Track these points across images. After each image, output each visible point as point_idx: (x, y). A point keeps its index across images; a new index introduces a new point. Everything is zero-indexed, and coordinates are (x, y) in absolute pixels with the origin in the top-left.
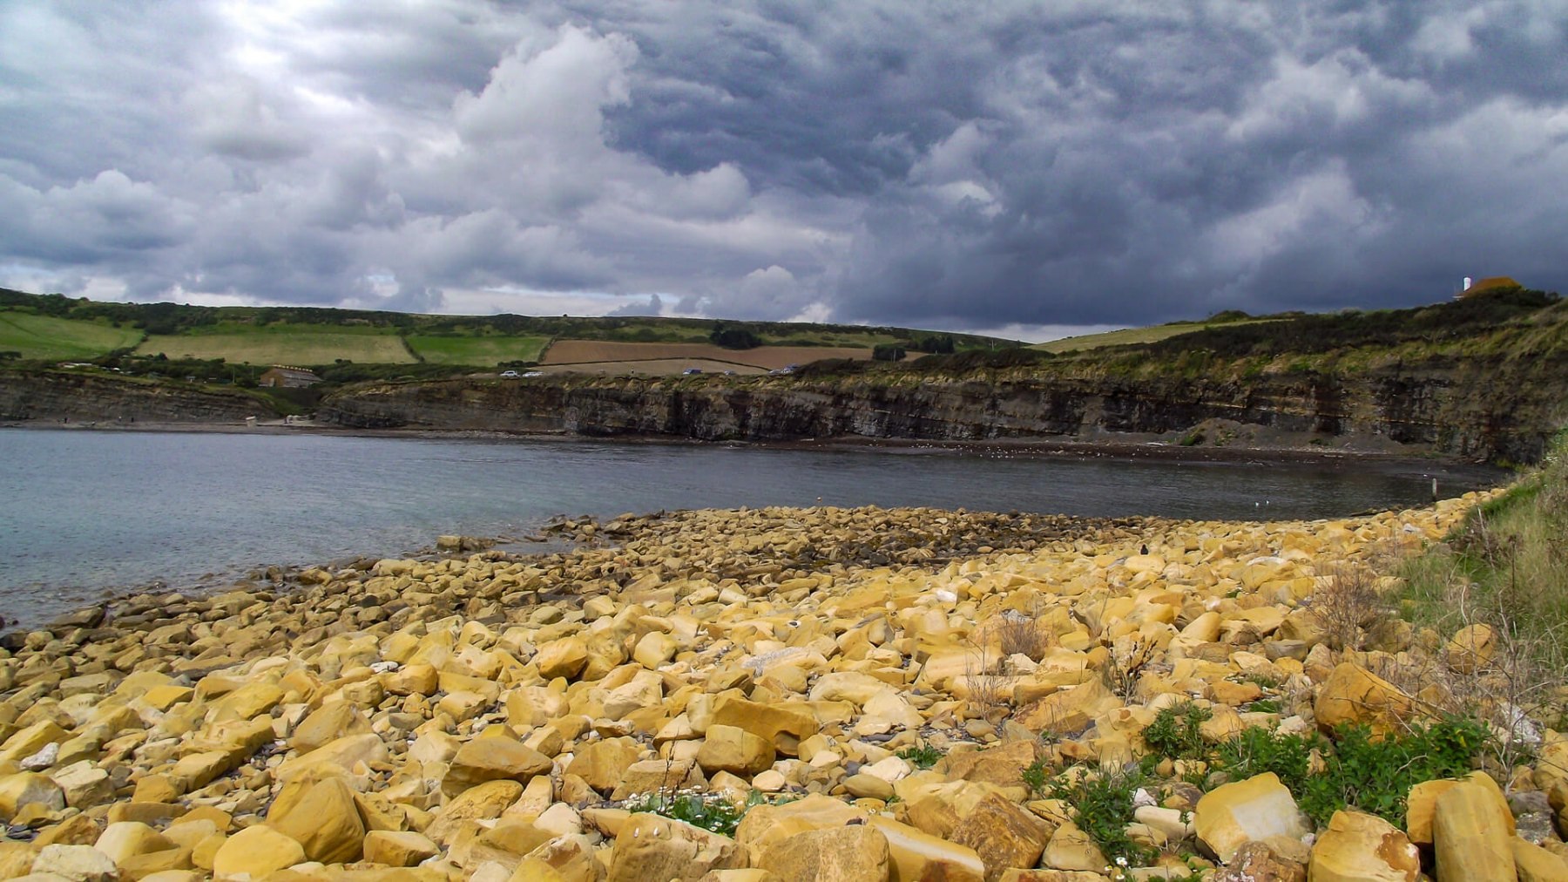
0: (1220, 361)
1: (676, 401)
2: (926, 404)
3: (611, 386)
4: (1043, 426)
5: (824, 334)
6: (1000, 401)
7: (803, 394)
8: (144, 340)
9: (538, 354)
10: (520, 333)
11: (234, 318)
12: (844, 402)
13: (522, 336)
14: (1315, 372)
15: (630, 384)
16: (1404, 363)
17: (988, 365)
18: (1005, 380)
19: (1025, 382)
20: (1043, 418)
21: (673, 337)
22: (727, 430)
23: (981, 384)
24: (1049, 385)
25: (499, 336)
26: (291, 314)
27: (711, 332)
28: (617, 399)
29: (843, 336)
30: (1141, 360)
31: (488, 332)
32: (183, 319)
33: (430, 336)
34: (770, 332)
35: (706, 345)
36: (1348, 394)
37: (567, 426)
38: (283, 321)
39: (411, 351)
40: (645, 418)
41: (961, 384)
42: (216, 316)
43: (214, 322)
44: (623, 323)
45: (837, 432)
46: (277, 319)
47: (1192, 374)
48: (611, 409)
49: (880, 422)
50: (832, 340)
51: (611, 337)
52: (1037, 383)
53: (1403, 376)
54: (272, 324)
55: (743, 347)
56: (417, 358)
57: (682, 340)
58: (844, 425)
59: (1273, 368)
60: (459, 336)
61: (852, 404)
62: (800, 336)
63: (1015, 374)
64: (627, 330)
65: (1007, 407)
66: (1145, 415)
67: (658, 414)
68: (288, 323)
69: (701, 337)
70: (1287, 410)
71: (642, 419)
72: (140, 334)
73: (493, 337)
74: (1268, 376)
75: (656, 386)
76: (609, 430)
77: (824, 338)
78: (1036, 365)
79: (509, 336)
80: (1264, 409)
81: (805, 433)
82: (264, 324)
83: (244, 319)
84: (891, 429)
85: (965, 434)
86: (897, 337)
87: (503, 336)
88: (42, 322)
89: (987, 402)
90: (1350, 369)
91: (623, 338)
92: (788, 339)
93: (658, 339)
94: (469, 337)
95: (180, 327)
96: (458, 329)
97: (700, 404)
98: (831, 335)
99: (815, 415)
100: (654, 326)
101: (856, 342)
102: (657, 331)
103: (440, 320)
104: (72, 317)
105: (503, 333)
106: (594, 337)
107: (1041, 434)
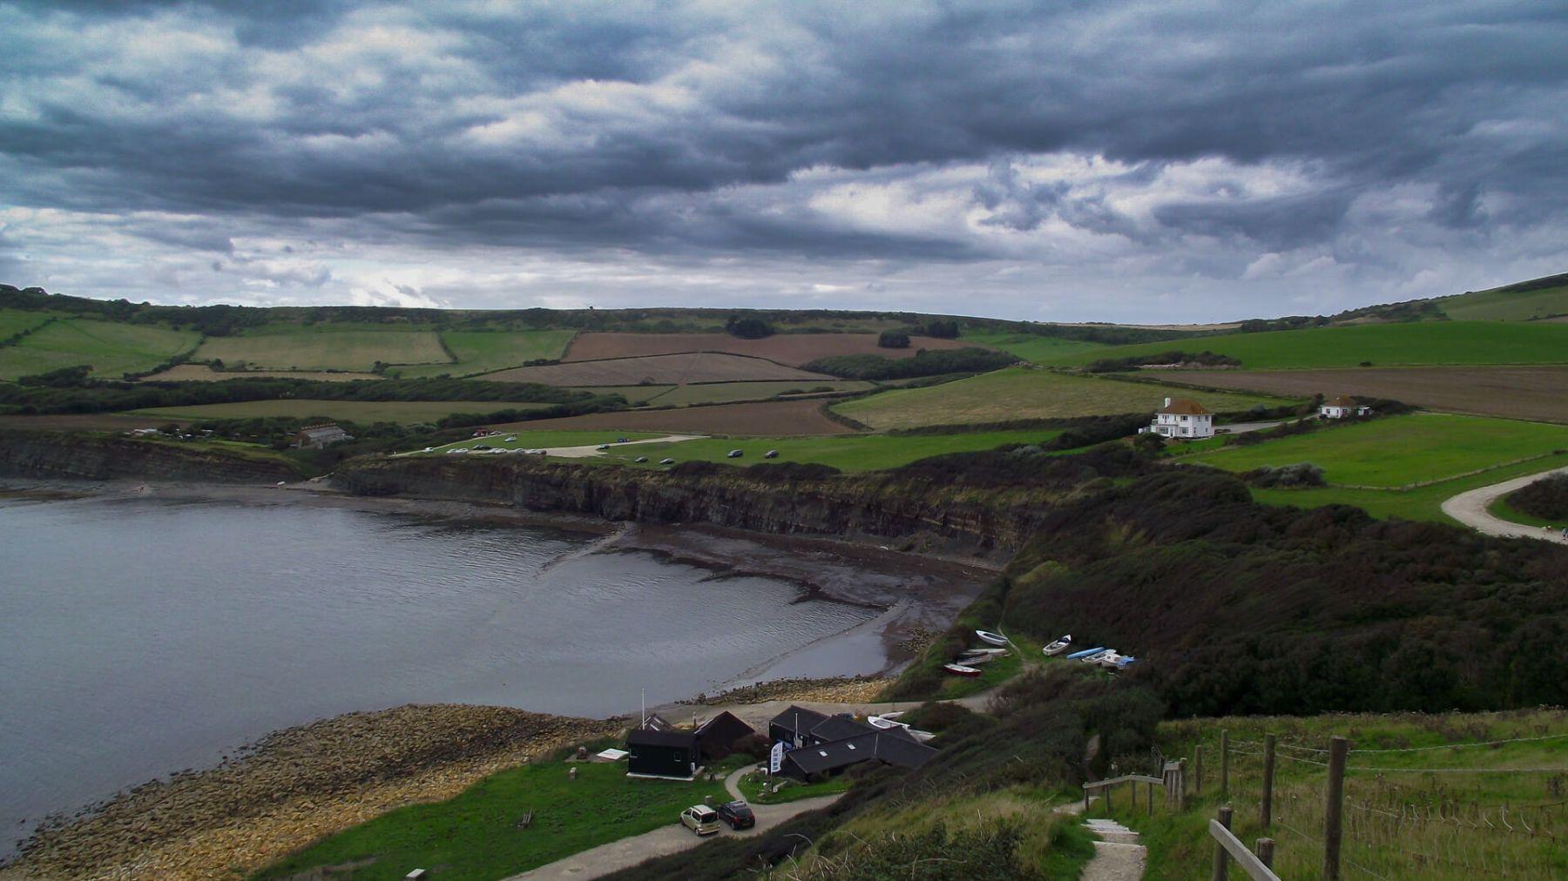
0: (935, 487)
1: (589, 488)
2: (751, 504)
3: (545, 472)
4: (823, 526)
5: (834, 321)
6: (797, 506)
7: (674, 490)
8: (202, 343)
9: (563, 349)
10: (547, 327)
11: (283, 319)
12: (701, 497)
13: (550, 329)
14: (981, 505)
15: (558, 471)
16: (1029, 505)
17: (792, 478)
18: (801, 490)
19: (814, 493)
20: (824, 520)
21: (692, 328)
22: (623, 513)
23: (785, 493)
24: (827, 497)
25: (529, 330)
26: (335, 314)
27: (726, 321)
28: (548, 483)
29: (854, 322)
30: (886, 483)
31: (518, 326)
32: (236, 321)
33: (464, 332)
34: (783, 319)
35: (722, 335)
36: (998, 522)
37: (516, 498)
38: (328, 320)
39: (445, 348)
40: (569, 498)
41: (774, 490)
42: (267, 317)
43: (265, 323)
44: (644, 315)
45: (695, 519)
46: (323, 319)
47: (914, 497)
48: (544, 490)
49: (723, 515)
50: (842, 326)
51: (633, 329)
52: (821, 494)
53: (1027, 513)
54: (318, 323)
55: (756, 336)
56: (451, 356)
57: (699, 329)
58: (701, 515)
59: (958, 498)
60: (491, 330)
61: (706, 499)
62: (812, 324)
63: (808, 486)
64: (648, 321)
65: (803, 511)
66: (885, 524)
67: (580, 496)
68: (333, 322)
69: (720, 327)
70: (967, 529)
71: (566, 499)
72: (198, 336)
73: (522, 331)
74: (956, 504)
75: (577, 473)
76: (544, 506)
77: (835, 325)
78: (823, 480)
79: (536, 330)
80: (953, 526)
81: (674, 519)
82: (310, 324)
83: (294, 319)
84: (730, 521)
85: (775, 528)
86: (905, 322)
87: (532, 330)
88: (110, 328)
89: (789, 506)
90: (1001, 505)
91: (645, 330)
92: (801, 326)
93: (678, 330)
94: (501, 332)
95: (234, 329)
96: (491, 325)
97: (604, 492)
98: (842, 321)
99: (682, 505)
100: (674, 317)
101: (866, 327)
102: (676, 322)
103: (474, 316)
104: (134, 323)
105: (532, 328)
106: (617, 330)
107: (823, 532)
